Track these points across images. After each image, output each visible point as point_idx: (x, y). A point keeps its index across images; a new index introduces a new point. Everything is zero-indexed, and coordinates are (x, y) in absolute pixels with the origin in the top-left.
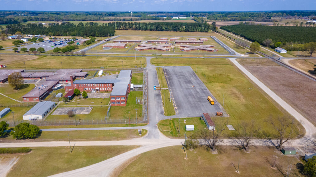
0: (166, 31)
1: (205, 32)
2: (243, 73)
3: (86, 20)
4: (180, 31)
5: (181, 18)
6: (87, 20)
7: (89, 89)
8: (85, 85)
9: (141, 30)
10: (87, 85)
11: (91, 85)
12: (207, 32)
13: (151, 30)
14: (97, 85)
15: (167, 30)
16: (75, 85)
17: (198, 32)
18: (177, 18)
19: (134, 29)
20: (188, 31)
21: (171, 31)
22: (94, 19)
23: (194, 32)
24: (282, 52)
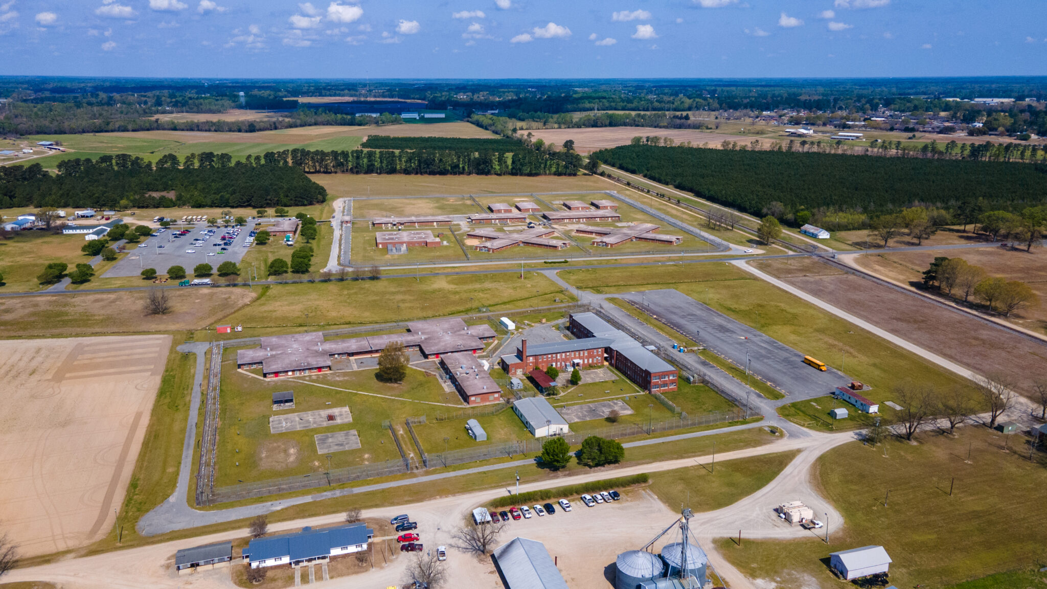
0: (455, 174)
1: (570, 175)
2: (800, 298)
3: (107, 131)
4: (498, 175)
5: (427, 115)
6: (112, 131)
7: (559, 363)
8: (552, 357)
9: (377, 173)
10: (554, 355)
11: (564, 354)
12: (575, 175)
13: (407, 172)
14: (575, 355)
15: (456, 170)
16: (531, 358)
17: (550, 174)
18: (416, 116)
20: (521, 175)
21: (469, 174)
22: (136, 127)
23: (536, 175)
24: (820, 237)
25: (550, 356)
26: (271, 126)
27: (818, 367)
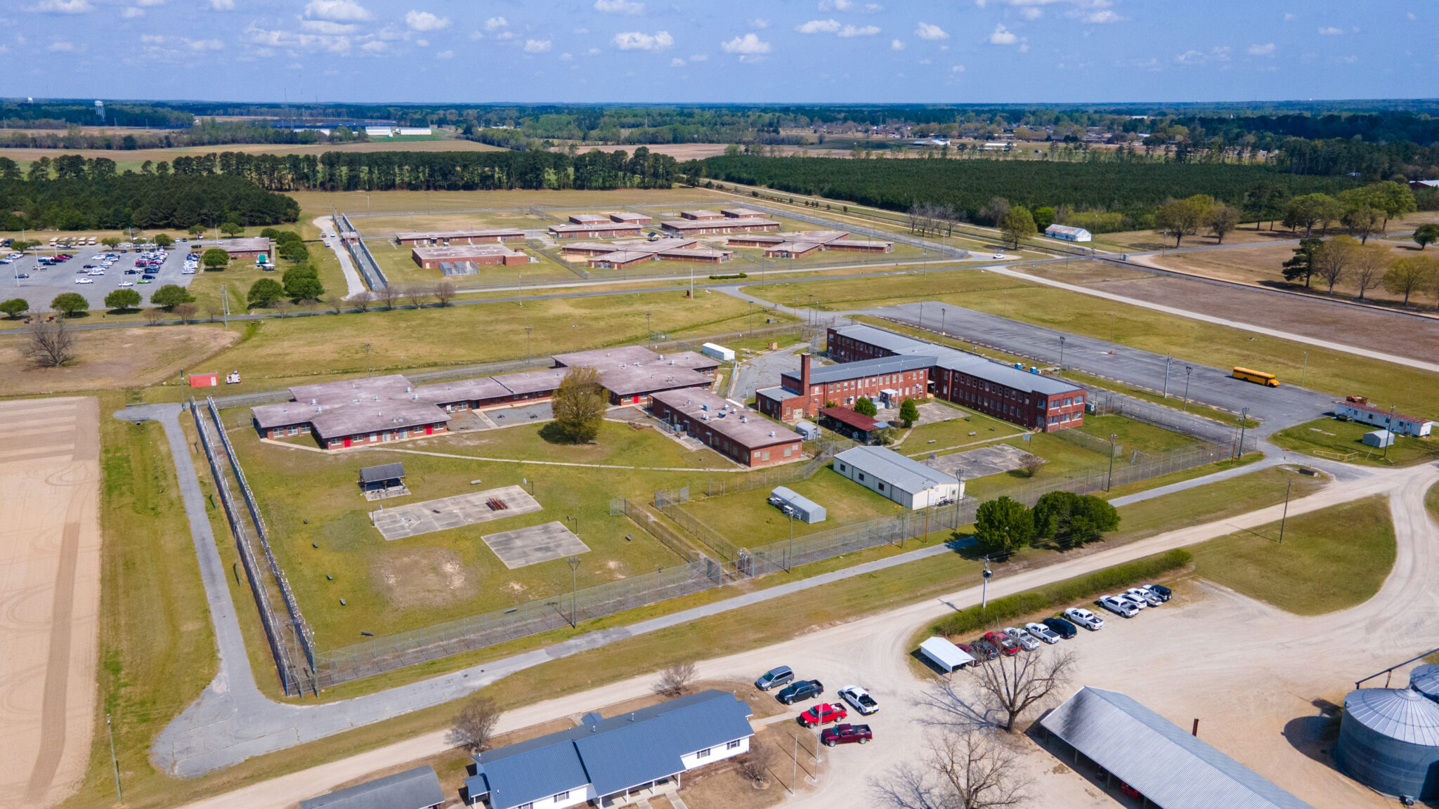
1: (661, 187)
2: (1130, 304)
4: (554, 189)
5: (406, 132)
7: (860, 397)
8: (850, 386)
10: (853, 383)
11: (867, 381)
12: (669, 187)
13: (412, 187)
14: (884, 381)
15: (487, 183)
16: (817, 389)
17: (632, 187)
18: (387, 132)
19: (323, 186)
21: (511, 188)
23: (611, 188)
24: (1079, 240)
25: (846, 384)
26: (161, 141)
27: (1267, 382)
